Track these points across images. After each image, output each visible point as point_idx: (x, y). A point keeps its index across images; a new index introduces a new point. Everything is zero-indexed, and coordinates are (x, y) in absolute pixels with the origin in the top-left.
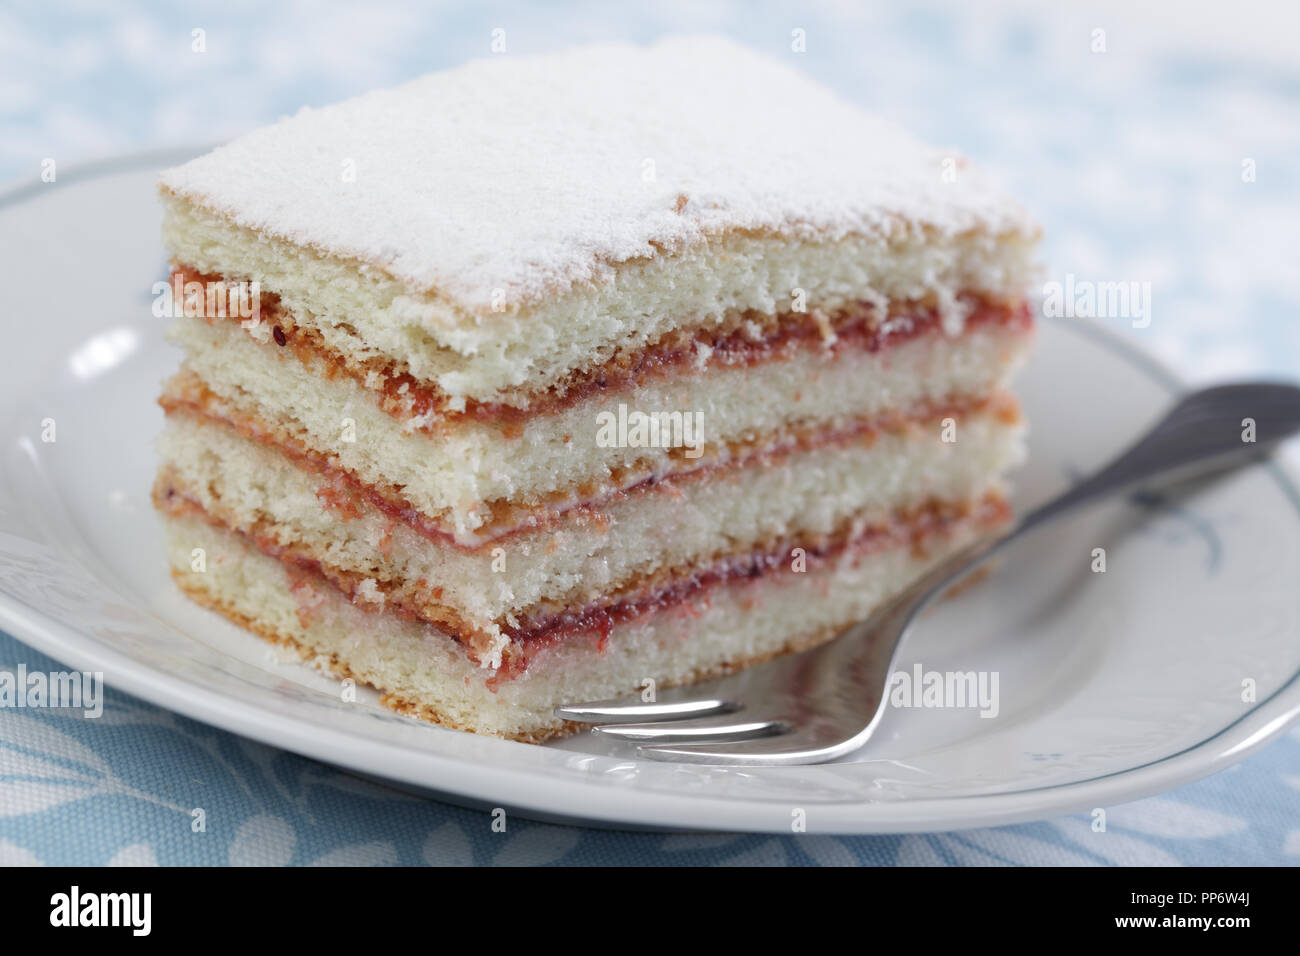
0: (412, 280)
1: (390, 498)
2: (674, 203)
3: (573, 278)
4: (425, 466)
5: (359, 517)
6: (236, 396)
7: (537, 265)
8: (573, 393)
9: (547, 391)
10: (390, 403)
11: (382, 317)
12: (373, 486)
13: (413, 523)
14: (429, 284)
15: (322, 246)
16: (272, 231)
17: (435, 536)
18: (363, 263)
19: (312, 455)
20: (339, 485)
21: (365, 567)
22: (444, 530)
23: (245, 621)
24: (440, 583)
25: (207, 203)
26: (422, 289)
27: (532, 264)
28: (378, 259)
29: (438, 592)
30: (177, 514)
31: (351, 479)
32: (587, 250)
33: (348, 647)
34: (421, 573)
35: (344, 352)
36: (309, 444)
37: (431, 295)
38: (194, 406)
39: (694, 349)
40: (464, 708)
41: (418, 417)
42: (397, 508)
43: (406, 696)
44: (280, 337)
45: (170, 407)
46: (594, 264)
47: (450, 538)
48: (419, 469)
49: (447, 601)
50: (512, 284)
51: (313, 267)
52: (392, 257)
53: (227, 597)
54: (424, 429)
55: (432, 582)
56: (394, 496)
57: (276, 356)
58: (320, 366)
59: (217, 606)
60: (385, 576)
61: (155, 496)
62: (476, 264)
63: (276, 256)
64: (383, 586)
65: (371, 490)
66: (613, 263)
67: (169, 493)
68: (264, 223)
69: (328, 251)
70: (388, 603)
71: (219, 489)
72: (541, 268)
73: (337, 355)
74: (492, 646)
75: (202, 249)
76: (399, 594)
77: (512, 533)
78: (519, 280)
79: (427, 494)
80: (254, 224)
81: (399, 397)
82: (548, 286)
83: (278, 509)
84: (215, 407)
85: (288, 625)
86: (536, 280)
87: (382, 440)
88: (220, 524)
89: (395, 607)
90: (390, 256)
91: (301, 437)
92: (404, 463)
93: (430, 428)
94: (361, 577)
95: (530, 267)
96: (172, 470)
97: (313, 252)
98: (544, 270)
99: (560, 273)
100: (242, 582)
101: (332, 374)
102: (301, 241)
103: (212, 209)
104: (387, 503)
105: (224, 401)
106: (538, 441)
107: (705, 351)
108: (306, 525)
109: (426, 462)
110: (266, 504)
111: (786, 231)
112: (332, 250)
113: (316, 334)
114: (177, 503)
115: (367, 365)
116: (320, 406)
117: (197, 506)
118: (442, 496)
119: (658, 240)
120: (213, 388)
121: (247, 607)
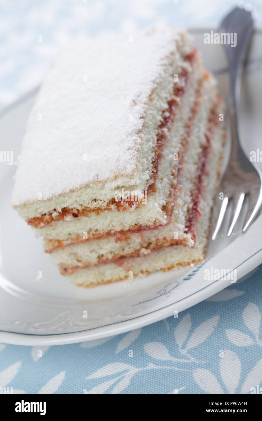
0: (108, 178)
1: (136, 228)
2: (133, 104)
3: (139, 144)
4: (141, 215)
5: (129, 238)
6: (70, 236)
7: (130, 148)
8: (156, 168)
9: (152, 173)
10: (121, 209)
11: (103, 192)
12: (129, 229)
13: (147, 229)
14: (114, 176)
15: (74, 188)
16: (57, 194)
17: (156, 228)
18: (90, 184)
19: (104, 234)
20: (119, 236)
21: (138, 247)
22: (158, 225)
23: (109, 282)
24: (164, 236)
25: (31, 201)
26: (113, 178)
27: (129, 149)
28: (93, 181)
29: (165, 238)
30: (73, 273)
31: (122, 232)
32: (134, 134)
33: (144, 267)
34: (155, 238)
35: (98, 206)
36: (102, 233)
37: (116, 178)
38: (58, 247)
39: (163, 131)
40: (187, 257)
41: (133, 206)
42: (139, 229)
43: (169, 266)
44: (75, 216)
45: (50, 252)
46: (138, 136)
47: (161, 225)
48: (140, 217)
49: (169, 239)
50: (132, 158)
51: (74, 194)
52: (97, 177)
53: (100, 280)
54: (136, 207)
55: (161, 238)
56: (137, 227)
57: (77, 220)
58: (93, 214)
59: (99, 284)
60: (145, 245)
61: (62, 274)
62: (119, 161)
63: (61, 199)
64: (147, 248)
65: (129, 230)
66: (140, 131)
67: (65, 270)
68: (53, 195)
69: (77, 188)
70: (151, 250)
71: (80, 259)
72: (131, 148)
73: (97, 208)
74: (188, 239)
75: (36, 212)
76: (152, 246)
77: (171, 212)
78: (132, 156)
79: (147, 220)
80: (50, 197)
81: (122, 206)
82: (137, 151)
83: (103, 252)
84: (65, 243)
85: (122, 274)
86: (134, 152)
87: (124, 218)
88: (87, 266)
89: (154, 249)
90: (96, 178)
91: (98, 233)
92: (135, 218)
93: (137, 206)
94: (139, 250)
95: (129, 151)
96: (61, 264)
97: (72, 191)
98: (133, 148)
99: (136, 145)
100: (103, 274)
101: (98, 214)
102: (67, 191)
103: (34, 201)
104: (136, 230)
105: (67, 240)
106: (160, 186)
107: (165, 130)
108: (114, 250)
109: (141, 214)
110: (98, 253)
111: (156, 86)
112: (78, 187)
113: (86, 208)
114: (70, 271)
115: (108, 204)
116: (99, 223)
117: (77, 267)
118: (152, 218)
119: (141, 116)
120: (61, 239)
121: (108, 278)
